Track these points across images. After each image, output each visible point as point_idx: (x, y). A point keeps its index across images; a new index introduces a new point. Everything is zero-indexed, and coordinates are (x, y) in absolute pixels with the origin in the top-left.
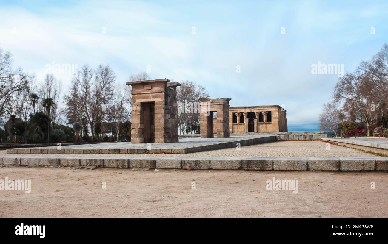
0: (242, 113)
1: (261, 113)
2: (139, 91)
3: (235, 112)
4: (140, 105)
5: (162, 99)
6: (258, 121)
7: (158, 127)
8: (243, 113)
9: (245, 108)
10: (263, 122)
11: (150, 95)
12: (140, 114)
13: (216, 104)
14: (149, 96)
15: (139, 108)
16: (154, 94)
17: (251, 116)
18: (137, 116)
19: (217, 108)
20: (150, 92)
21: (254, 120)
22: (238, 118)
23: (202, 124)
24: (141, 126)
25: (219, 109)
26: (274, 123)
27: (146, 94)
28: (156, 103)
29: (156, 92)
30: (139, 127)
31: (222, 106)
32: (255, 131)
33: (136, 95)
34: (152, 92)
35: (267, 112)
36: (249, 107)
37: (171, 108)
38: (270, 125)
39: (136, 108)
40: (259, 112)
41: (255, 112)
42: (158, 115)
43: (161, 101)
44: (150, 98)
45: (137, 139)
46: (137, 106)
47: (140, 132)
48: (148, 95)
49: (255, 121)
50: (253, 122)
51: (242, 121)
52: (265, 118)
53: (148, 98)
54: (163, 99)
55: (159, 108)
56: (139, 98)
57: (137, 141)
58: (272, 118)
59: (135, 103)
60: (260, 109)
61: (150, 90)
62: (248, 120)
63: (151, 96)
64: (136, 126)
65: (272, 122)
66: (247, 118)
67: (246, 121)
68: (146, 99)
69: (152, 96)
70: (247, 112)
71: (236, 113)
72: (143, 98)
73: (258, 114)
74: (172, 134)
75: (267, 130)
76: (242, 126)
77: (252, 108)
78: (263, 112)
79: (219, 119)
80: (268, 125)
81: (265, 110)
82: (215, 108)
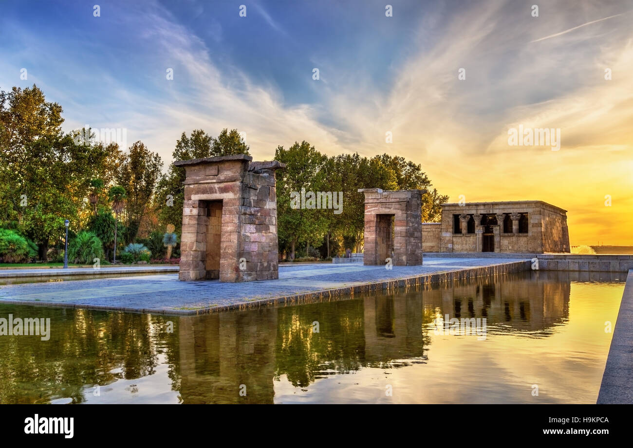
0: (471, 215)
1: (507, 215)
2: (198, 178)
3: (457, 213)
4: (197, 205)
5: (235, 194)
6: (502, 231)
7: (227, 250)
8: (473, 214)
9: (477, 205)
10: (512, 232)
11: (216, 186)
12: (196, 222)
13: (393, 200)
14: (215, 188)
15: (195, 212)
16: (222, 185)
17: (488, 221)
18: (190, 227)
19: (396, 209)
20: (215, 181)
21: (494, 228)
22: (464, 225)
23: (368, 238)
24: (197, 246)
25: (399, 211)
26: (533, 235)
27: (209, 185)
28: (227, 203)
29: (226, 180)
30: (194, 248)
31: (404, 205)
32: (497, 250)
33: (192, 186)
34: (219, 181)
35: (519, 213)
36: (484, 205)
37: (258, 211)
38: (525, 239)
39: (191, 211)
40: (504, 214)
41: (496, 214)
42: (228, 226)
43: (234, 199)
44: (216, 192)
45: (189, 272)
46: (193, 207)
47: (195, 259)
48: (212, 185)
49: (497, 230)
50: (492, 232)
51: (471, 230)
52: (515, 226)
53: (212, 191)
54: (238, 195)
55: (231, 212)
56: (197, 193)
57: (189, 275)
58: (530, 226)
59: (190, 202)
60: (505, 207)
61: (216, 176)
62: (481, 229)
63: (217, 188)
64: (188, 246)
65: (530, 234)
66: (481, 224)
67: (479, 231)
68: (208, 194)
69: (219, 188)
70: (481, 214)
71: (460, 215)
72: (204, 192)
73: (502, 218)
74: (259, 264)
75: (519, 249)
76: (471, 239)
77: (489, 206)
78: (511, 213)
79: (398, 229)
80: (521, 239)
81: (516, 210)
82: (392, 209)
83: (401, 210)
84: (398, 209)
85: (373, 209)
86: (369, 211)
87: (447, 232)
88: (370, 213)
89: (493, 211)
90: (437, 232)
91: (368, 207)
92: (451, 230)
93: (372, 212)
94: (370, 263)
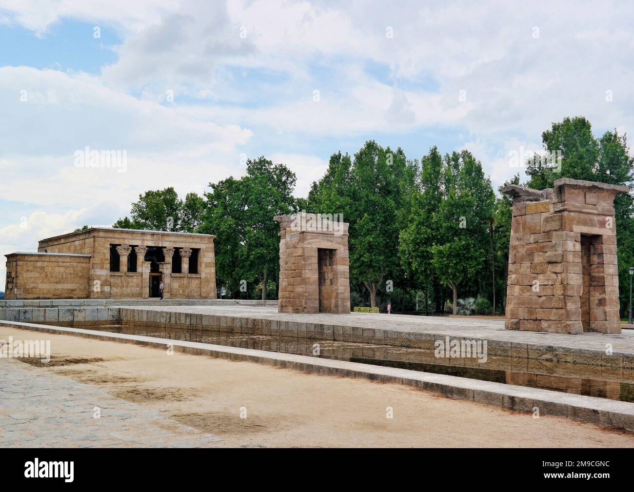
0: (133, 247)
1: (177, 250)
2: (576, 205)
3: (116, 242)
4: (579, 239)
5: (613, 231)
6: (171, 270)
7: (611, 296)
8: (137, 246)
9: (144, 233)
10: (182, 273)
11: (595, 218)
12: (581, 260)
15: (578, 247)
19: (338, 243)
21: (162, 267)
22: (124, 260)
24: (585, 290)
25: (341, 246)
26: (206, 277)
27: (589, 215)
28: (605, 240)
29: (604, 213)
30: (581, 293)
32: (166, 295)
33: (572, 214)
35: (191, 249)
36: (153, 234)
38: (197, 281)
39: (573, 246)
40: (174, 248)
41: (165, 247)
42: (610, 268)
43: (612, 236)
44: (595, 226)
46: (575, 241)
48: (591, 217)
49: (166, 269)
51: (132, 266)
52: (185, 266)
53: (592, 224)
54: (615, 233)
55: (610, 252)
56: (579, 223)
58: (200, 266)
59: (572, 233)
60: (176, 239)
61: (595, 205)
62: (147, 266)
63: (596, 221)
64: (575, 290)
65: (201, 275)
66: (146, 260)
67: (144, 268)
68: (589, 226)
70: (147, 246)
71: (120, 245)
72: (585, 223)
73: (172, 253)
75: (190, 294)
76: (134, 280)
77: (159, 236)
78: (182, 248)
79: (341, 268)
80: (193, 282)
81: (189, 244)
82: (334, 243)
83: (343, 245)
84: (340, 244)
85: (314, 240)
86: (309, 243)
87: (102, 268)
88: (310, 246)
89: (162, 244)
90: (80, 269)
91: (308, 237)
92: (108, 266)
93: (313, 245)
94: (314, 310)
